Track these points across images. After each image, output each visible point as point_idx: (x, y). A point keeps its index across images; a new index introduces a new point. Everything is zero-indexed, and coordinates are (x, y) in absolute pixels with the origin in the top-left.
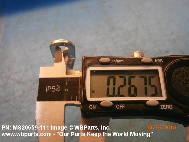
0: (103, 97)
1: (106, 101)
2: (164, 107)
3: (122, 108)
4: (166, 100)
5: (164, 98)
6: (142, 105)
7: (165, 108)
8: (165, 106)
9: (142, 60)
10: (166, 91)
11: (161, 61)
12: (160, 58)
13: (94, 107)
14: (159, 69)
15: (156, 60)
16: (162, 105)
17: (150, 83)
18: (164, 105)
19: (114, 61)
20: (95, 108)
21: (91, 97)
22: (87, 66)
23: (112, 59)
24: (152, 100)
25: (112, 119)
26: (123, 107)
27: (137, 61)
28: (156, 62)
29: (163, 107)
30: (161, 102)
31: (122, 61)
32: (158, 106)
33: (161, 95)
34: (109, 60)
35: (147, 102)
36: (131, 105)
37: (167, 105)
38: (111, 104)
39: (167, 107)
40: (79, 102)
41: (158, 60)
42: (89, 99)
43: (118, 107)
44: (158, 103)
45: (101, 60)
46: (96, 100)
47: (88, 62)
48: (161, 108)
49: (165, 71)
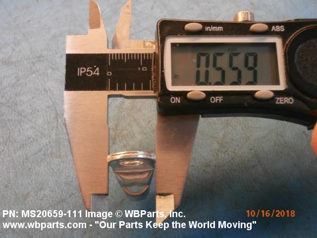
0: (191, 85)
1: (196, 91)
2: (281, 100)
3: (218, 101)
4: (285, 90)
5: (282, 87)
6: (248, 98)
7: (282, 102)
8: (283, 99)
9: (253, 27)
10: (286, 77)
11: (281, 29)
12: (280, 24)
13: (177, 100)
14: (278, 41)
15: (273, 27)
16: (278, 98)
18: (281, 98)
19: (207, 29)
20: (179, 102)
21: (173, 84)
22: (166, 36)
23: (205, 24)
24: (263, 90)
25: (202, 117)
26: (220, 100)
27: (242, 28)
28: (274, 31)
29: (279, 101)
30: (277, 93)
31: (220, 28)
32: (273, 99)
33: (277, 82)
34: (200, 26)
35: (257, 94)
36: (232, 97)
37: (285, 98)
38: (204, 95)
39: (285, 101)
40: (152, 91)
41: (277, 26)
42: (171, 88)
43: (213, 100)
44: (272, 94)
45: (187, 27)
46: (181, 90)
47: (168, 28)
48: (277, 103)
49: (287, 45)
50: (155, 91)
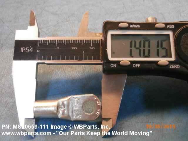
0: (122, 57)
1: (125, 60)
2: (172, 66)
3: (137, 66)
4: (175, 60)
5: (173, 59)
6: (154, 65)
7: (173, 67)
8: (174, 66)
9: (156, 26)
10: (176, 54)
11: (173, 26)
12: (172, 24)
13: (114, 66)
14: (170, 33)
15: (168, 25)
16: (171, 65)
17: (162, 46)
18: (172, 65)
19: (131, 26)
20: (115, 66)
21: (112, 57)
22: (108, 30)
23: (130, 24)
24: (163, 61)
26: (138, 66)
27: (151, 26)
28: (168, 27)
29: (171, 67)
30: (171, 62)
31: (139, 26)
32: (168, 65)
33: (171, 57)
34: (127, 25)
35: (159, 63)
36: (145, 64)
37: (175, 65)
38: (129, 63)
39: (175, 66)
40: (100, 61)
41: (170, 25)
42: (110, 59)
43: (134, 66)
44: (168, 63)
45: (120, 25)
46: (116, 60)
47: (109, 26)
48: (170, 68)
49: (176, 36)
50: (102, 61)
